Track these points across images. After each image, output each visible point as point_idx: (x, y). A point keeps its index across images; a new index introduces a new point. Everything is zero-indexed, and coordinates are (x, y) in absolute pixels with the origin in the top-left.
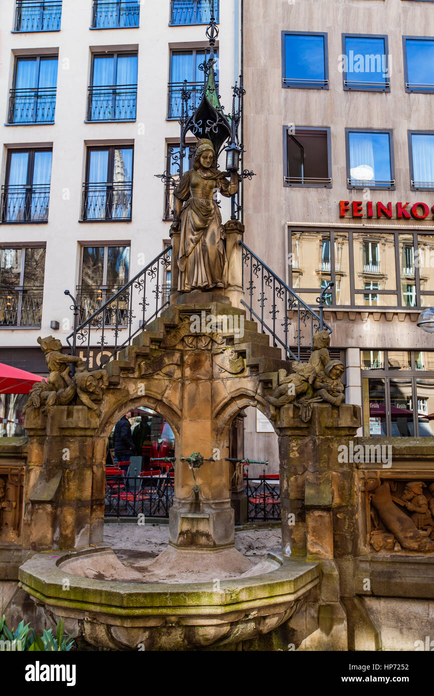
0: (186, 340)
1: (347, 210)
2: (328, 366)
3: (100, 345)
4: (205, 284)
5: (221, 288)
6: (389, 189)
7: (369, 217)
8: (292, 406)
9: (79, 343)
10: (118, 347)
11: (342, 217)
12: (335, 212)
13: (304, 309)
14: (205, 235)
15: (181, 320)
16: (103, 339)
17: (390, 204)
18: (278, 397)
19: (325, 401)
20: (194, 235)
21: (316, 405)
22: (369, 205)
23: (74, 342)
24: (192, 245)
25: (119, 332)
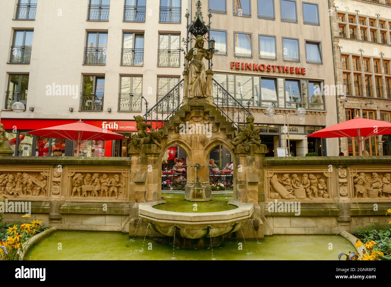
0: (193, 118)
1: (233, 66)
2: (254, 129)
3: (156, 119)
4: (200, 95)
5: (205, 97)
6: (250, 58)
7: (242, 69)
8: (241, 145)
9: (148, 119)
10: (163, 121)
11: (232, 68)
12: (229, 66)
13: (241, 107)
14: (200, 75)
15: (191, 110)
16: (157, 117)
17: (250, 64)
18: (235, 142)
19: (254, 143)
20: (195, 74)
21: (251, 145)
22: (242, 64)
23: (146, 118)
24: (194, 79)
25: (163, 114)
